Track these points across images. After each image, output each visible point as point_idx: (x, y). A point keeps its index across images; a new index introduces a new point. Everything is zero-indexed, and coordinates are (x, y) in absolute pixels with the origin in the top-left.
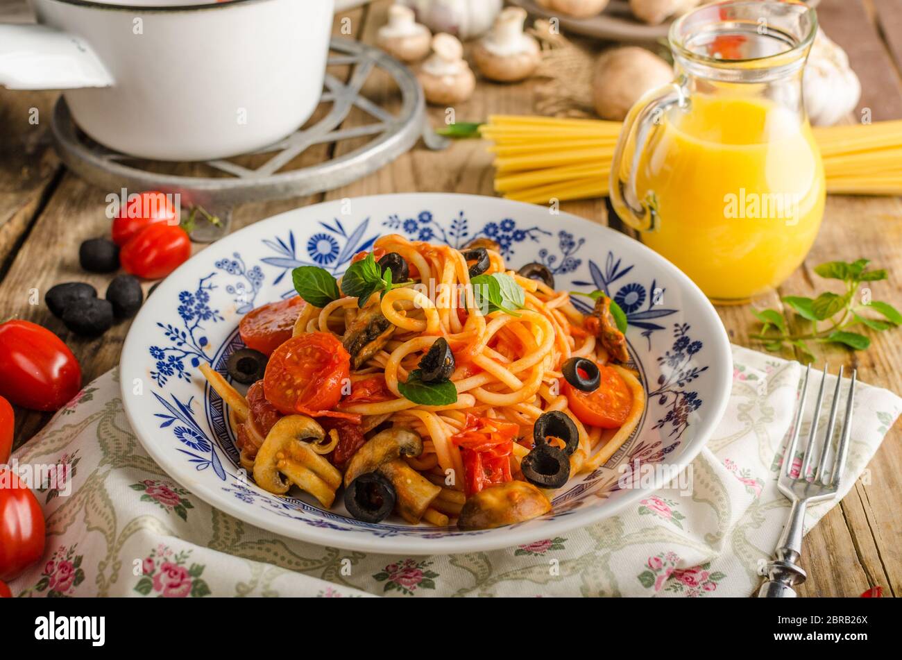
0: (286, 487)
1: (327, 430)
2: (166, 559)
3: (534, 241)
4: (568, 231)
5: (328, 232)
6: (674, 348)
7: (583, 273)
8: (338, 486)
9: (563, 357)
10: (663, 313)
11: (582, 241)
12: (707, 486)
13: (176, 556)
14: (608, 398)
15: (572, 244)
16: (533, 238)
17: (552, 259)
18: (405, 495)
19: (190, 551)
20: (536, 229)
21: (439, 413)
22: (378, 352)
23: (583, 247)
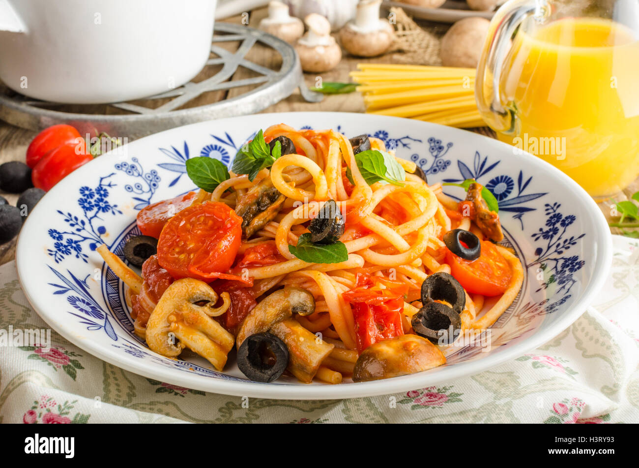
0: (178, 351)
1: (218, 293)
2: (49, 411)
3: (405, 148)
4: (437, 138)
5: (219, 144)
6: (547, 225)
7: (453, 172)
8: (230, 349)
9: (443, 230)
10: (532, 197)
11: (450, 145)
12: (597, 341)
13: (60, 407)
14: (488, 266)
15: (441, 148)
16: (405, 145)
17: (423, 162)
18: (298, 353)
19: (74, 402)
20: (407, 137)
21: (330, 273)
22: (269, 222)
23: (451, 149)
